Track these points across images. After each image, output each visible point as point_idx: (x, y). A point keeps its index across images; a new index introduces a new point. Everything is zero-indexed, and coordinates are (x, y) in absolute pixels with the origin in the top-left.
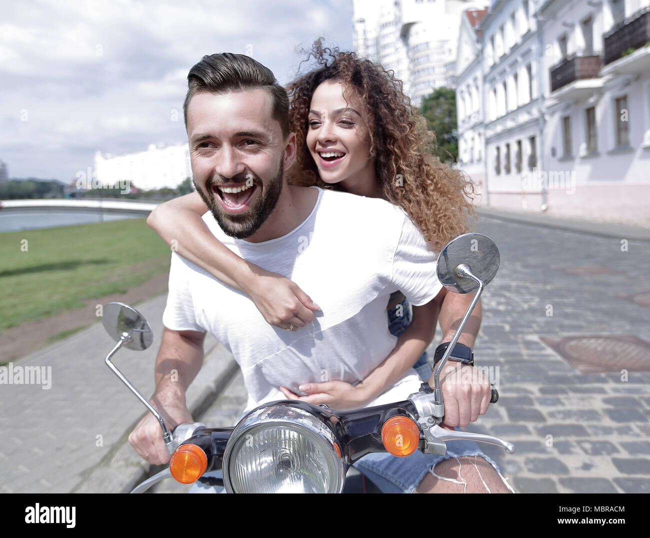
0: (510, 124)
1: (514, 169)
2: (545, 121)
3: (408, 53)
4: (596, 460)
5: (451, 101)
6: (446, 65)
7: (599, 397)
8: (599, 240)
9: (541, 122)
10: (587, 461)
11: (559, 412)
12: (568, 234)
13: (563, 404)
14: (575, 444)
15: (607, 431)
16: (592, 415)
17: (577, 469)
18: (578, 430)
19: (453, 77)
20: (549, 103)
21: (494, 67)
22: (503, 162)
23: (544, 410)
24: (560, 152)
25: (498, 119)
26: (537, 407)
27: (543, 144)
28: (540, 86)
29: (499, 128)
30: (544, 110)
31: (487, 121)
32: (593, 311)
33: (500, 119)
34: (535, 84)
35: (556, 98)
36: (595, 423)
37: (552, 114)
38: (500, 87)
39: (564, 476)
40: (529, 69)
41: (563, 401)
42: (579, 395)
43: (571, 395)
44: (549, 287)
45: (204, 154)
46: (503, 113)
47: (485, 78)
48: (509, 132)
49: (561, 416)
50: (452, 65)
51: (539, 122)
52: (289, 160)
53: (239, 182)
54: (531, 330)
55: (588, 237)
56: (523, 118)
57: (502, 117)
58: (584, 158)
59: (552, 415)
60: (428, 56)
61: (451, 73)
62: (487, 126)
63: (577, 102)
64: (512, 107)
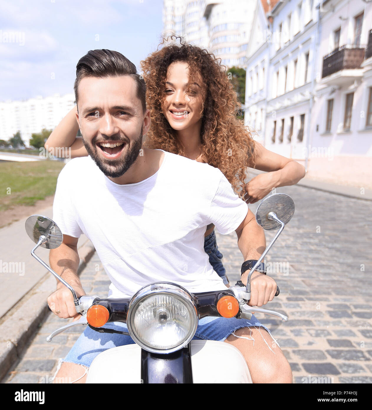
0: (286, 103)
1: (285, 140)
2: (314, 102)
3: (209, 32)
4: (317, 340)
5: (241, 78)
6: (240, 46)
7: (325, 303)
8: (342, 198)
9: (311, 102)
10: (311, 341)
11: (298, 312)
12: (320, 193)
13: (301, 307)
14: (305, 331)
15: (326, 323)
16: (318, 313)
17: (304, 345)
18: (308, 323)
19: (245, 57)
20: (319, 87)
21: (279, 51)
22: (278, 133)
23: (288, 311)
24: (323, 128)
25: (277, 97)
26: (284, 309)
27: (310, 121)
28: (314, 71)
29: (278, 106)
30: (314, 93)
31: (268, 99)
32: (330, 248)
33: (279, 98)
34: (310, 69)
35: (325, 83)
36: (319, 318)
37: (320, 97)
38: (282, 71)
39: (296, 349)
40: (307, 56)
41: (301, 305)
42: (312, 302)
43: (307, 301)
44: (301, 231)
45: (91, 120)
46: (282, 93)
47: (271, 60)
48: (286, 109)
49: (299, 314)
50: (245, 46)
51: (310, 102)
52: (146, 129)
53: (115, 140)
54: (285, 260)
55: (334, 196)
56: (298, 98)
57: (281, 96)
58: (339, 134)
59: (293, 314)
60: (226, 36)
61: (244, 54)
62: (268, 103)
63: (340, 88)
64: (290, 88)
